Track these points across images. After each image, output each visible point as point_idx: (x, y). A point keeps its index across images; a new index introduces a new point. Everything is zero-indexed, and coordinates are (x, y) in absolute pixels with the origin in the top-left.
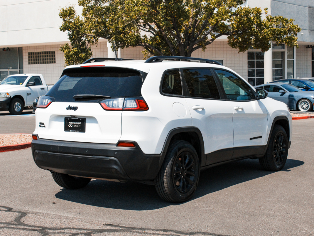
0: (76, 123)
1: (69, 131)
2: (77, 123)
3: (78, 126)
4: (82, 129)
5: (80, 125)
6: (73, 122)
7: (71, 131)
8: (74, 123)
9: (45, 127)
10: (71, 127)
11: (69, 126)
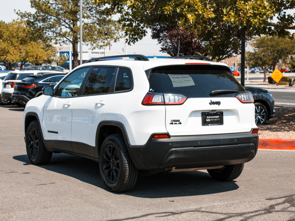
0: (213, 117)
1: (208, 125)
2: (215, 117)
3: (216, 120)
4: (220, 122)
5: (218, 118)
6: (210, 116)
7: (210, 125)
8: (212, 117)
9: (180, 123)
10: (209, 121)
11: (207, 121)
